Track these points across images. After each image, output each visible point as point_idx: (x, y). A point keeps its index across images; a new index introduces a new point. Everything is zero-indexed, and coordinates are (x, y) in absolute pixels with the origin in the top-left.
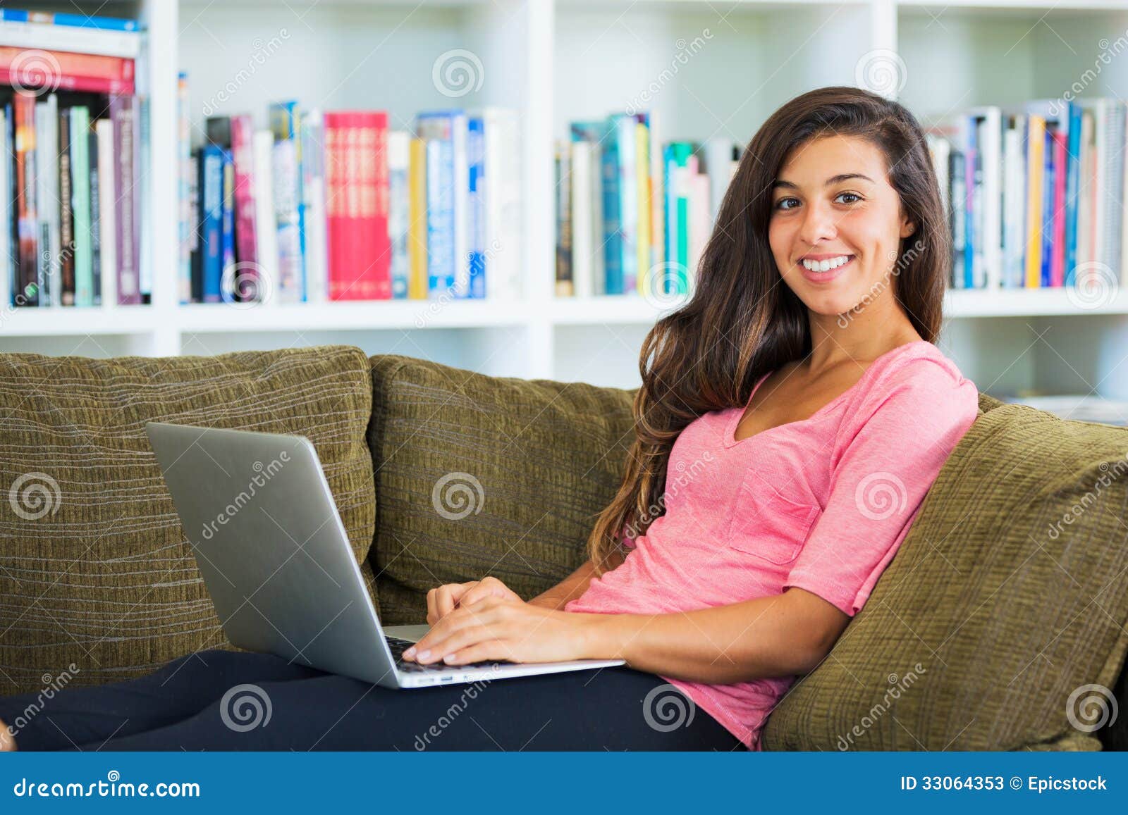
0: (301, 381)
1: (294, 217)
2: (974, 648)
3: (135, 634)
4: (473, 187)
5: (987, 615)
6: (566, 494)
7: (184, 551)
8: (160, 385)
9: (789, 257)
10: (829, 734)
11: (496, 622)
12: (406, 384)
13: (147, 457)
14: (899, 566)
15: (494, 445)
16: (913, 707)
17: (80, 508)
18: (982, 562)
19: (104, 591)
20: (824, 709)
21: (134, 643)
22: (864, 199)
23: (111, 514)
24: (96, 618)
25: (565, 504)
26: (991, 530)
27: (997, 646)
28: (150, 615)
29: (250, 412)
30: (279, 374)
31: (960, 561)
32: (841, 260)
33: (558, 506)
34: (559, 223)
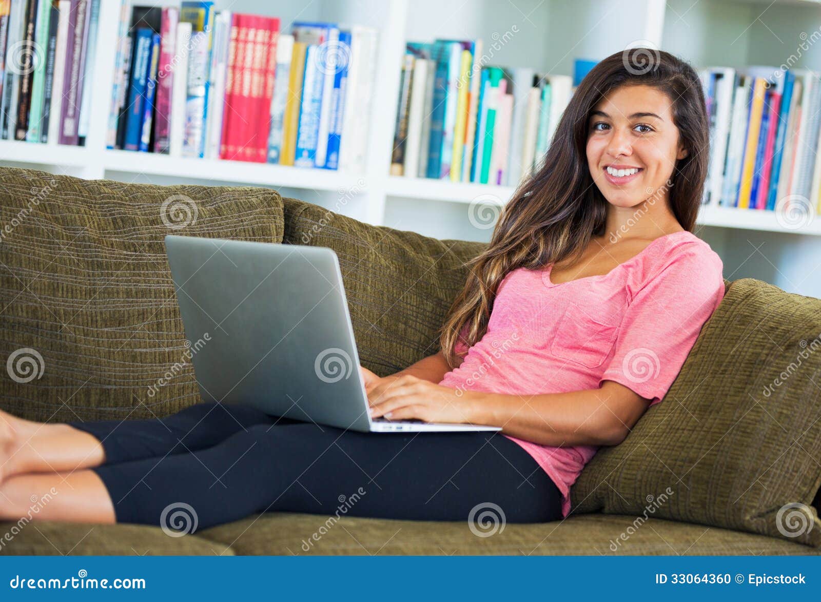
0: (240, 212)
1: (200, 91)
2: (750, 440)
3: (122, 384)
4: (337, 84)
5: (758, 418)
6: (413, 311)
7: (158, 327)
8: (137, 204)
9: (598, 164)
10: (635, 492)
11: (416, 394)
12: (309, 221)
13: (131, 255)
14: (684, 381)
15: (368, 271)
16: (705, 476)
17: (84, 288)
18: (752, 383)
19: (101, 351)
20: (633, 475)
21: (122, 391)
22: (654, 131)
23: (106, 295)
24: (96, 370)
25: (411, 317)
26: (757, 362)
27: (766, 440)
28: (133, 372)
29: (204, 230)
30: (223, 205)
31: (735, 381)
32: (633, 171)
33: (407, 318)
34: (398, 119)
